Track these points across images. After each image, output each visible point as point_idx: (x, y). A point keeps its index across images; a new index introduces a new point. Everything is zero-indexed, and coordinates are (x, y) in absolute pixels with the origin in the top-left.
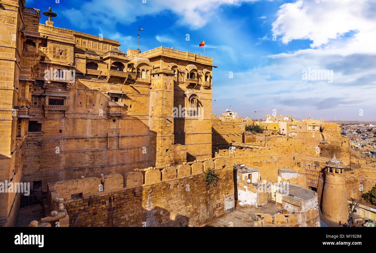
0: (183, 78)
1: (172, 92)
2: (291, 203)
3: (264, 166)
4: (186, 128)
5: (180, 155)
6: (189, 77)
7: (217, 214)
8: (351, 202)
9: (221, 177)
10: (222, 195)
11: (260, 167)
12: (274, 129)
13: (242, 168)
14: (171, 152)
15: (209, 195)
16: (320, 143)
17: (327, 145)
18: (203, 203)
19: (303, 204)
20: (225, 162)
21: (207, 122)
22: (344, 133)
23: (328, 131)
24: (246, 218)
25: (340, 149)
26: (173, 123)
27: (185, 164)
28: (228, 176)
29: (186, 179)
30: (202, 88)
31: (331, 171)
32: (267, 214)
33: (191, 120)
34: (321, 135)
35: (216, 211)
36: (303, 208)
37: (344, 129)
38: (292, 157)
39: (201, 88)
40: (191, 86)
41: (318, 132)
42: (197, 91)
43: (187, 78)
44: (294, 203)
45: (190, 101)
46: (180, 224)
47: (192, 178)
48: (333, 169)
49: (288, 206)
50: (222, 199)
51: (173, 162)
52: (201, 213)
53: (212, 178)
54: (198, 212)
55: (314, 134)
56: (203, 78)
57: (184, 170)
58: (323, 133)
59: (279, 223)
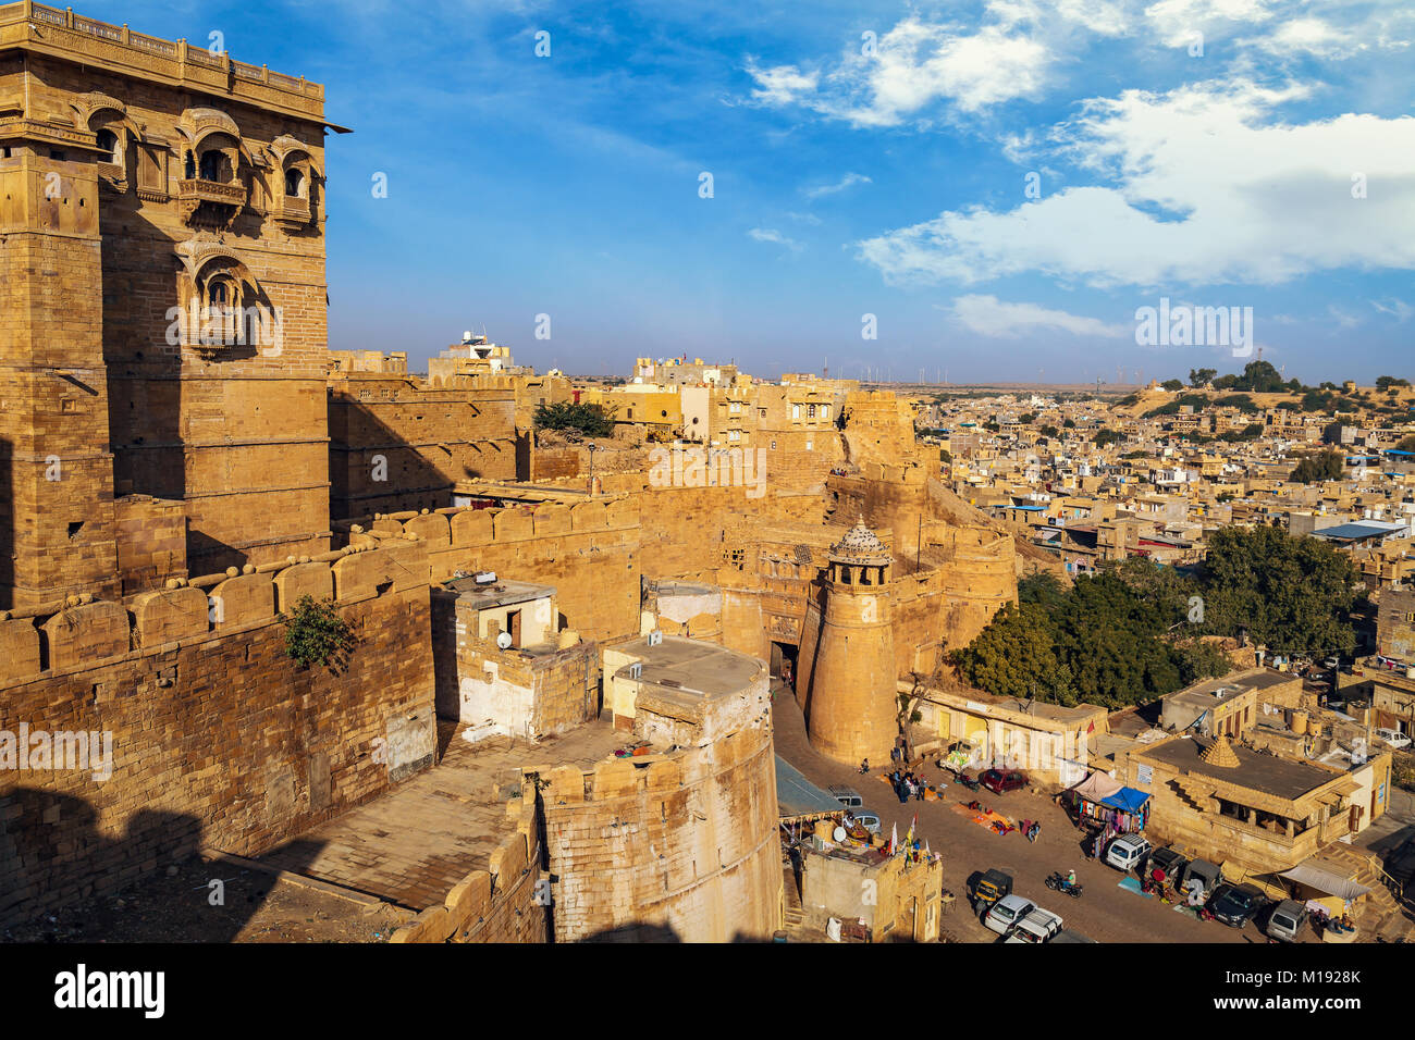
0: (160, 175)
1: (89, 243)
2: (666, 712)
3: (580, 573)
4: (188, 420)
5: (149, 546)
6: (197, 173)
7: (349, 788)
8: (908, 688)
9: (368, 634)
10: (377, 708)
11: (564, 579)
12: (660, 419)
13: (480, 588)
14: (96, 532)
15: (311, 712)
16: (833, 472)
17: (856, 477)
18: (276, 749)
19: (710, 714)
20: (390, 566)
21: (301, 391)
22: (943, 432)
23: (865, 425)
24: (478, 793)
25: (895, 493)
26: (103, 393)
27: (179, 586)
28: (403, 625)
29: (182, 655)
30: (269, 228)
31: (846, 579)
32: (564, 768)
33: (217, 382)
34: (837, 441)
35: (344, 777)
36: (709, 726)
37: (944, 414)
38: (717, 531)
39: (264, 228)
40: (208, 216)
41: (827, 429)
42: (246, 241)
43: (188, 177)
44: (676, 711)
45: (206, 290)
46: (159, 853)
47: (216, 648)
48: (851, 569)
49: (655, 724)
50: (377, 725)
51: (113, 581)
52: (271, 793)
53: (321, 639)
54: (255, 789)
55: (810, 436)
56: (277, 180)
57: (174, 616)
58: (846, 433)
59: (612, 796)
